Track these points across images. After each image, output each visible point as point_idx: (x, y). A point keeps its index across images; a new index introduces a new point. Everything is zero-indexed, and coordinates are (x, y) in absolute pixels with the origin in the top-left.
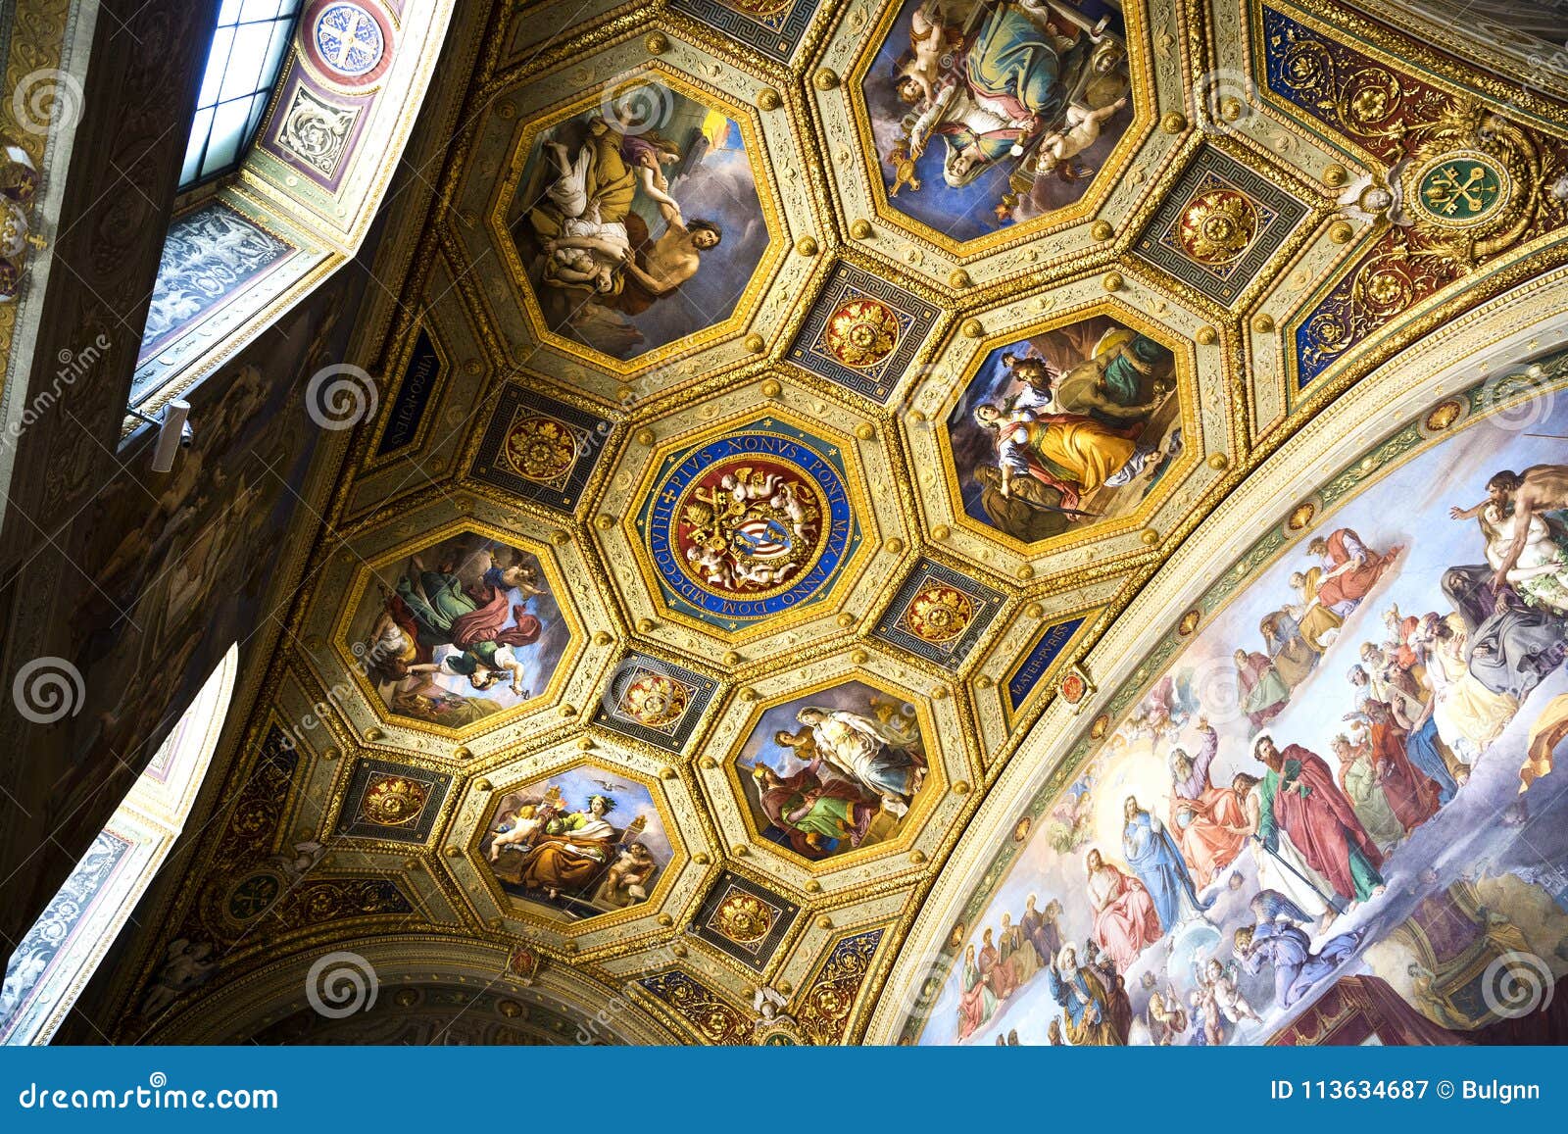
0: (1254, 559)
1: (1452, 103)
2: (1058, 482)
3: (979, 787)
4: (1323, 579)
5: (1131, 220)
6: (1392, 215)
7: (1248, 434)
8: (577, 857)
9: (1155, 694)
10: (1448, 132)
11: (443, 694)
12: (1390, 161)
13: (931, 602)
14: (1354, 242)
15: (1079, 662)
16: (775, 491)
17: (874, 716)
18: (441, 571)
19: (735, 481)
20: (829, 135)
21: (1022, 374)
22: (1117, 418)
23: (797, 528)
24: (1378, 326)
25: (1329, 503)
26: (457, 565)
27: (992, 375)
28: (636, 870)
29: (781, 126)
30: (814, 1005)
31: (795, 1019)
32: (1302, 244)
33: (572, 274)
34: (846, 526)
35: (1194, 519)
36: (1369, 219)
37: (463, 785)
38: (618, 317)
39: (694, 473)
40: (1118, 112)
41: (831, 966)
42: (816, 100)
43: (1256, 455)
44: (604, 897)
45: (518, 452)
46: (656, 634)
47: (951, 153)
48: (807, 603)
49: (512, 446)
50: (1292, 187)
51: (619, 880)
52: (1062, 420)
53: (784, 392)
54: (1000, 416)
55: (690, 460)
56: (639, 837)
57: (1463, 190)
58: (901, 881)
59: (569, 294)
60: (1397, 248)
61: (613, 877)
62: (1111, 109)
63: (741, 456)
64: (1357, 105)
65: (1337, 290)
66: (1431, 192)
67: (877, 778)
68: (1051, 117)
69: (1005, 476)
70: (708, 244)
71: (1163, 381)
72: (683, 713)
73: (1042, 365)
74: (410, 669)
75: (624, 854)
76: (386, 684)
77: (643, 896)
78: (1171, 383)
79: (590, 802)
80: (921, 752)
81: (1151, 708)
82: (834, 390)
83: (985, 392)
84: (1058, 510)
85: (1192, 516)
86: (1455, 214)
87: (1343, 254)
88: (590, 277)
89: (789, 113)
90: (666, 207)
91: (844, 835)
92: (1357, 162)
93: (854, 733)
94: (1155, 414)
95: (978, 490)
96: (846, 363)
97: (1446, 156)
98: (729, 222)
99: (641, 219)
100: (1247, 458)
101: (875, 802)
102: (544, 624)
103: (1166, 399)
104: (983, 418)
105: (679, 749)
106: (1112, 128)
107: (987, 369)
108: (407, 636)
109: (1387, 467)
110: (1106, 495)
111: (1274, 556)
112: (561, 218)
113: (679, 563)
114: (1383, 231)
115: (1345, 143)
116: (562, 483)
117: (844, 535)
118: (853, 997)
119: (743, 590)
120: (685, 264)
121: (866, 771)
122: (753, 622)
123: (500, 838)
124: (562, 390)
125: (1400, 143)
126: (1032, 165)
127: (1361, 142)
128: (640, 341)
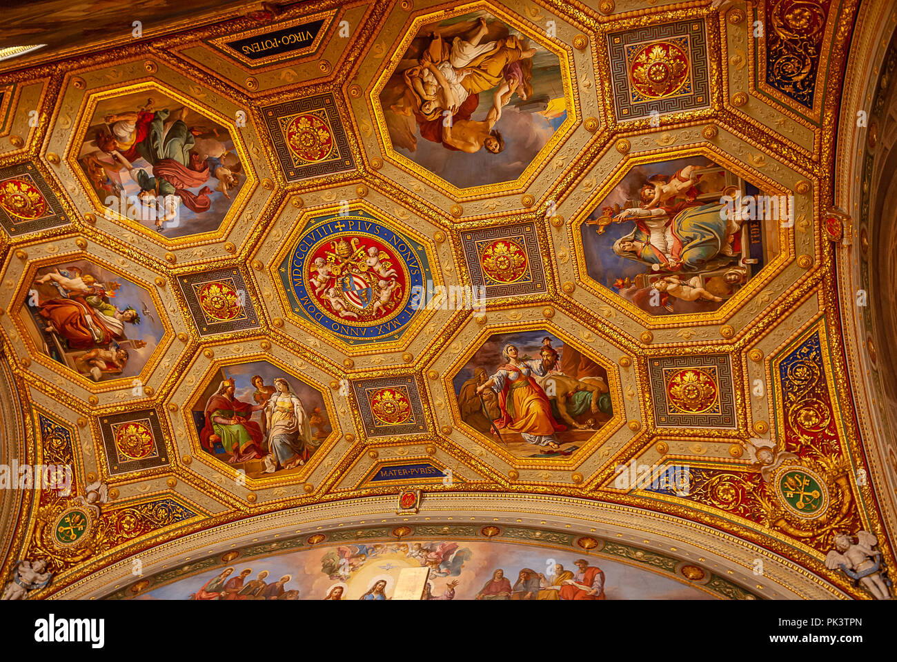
0: (548, 537)
1: (839, 456)
2: (505, 411)
3: (317, 497)
4: (570, 582)
5: (663, 348)
6: (765, 469)
7: (603, 483)
8: (86, 326)
9: (443, 545)
10: (824, 465)
11: (117, 182)
12: (789, 449)
13: (394, 397)
14: (737, 461)
15: (423, 492)
16: (387, 279)
17: (309, 416)
18: (191, 130)
19: (376, 255)
20: (595, 169)
21: (545, 353)
22: (559, 414)
23: (378, 304)
24: (705, 503)
25: (607, 552)
26: (203, 136)
27: (533, 339)
28: (110, 363)
29: (583, 141)
30: (119, 517)
31: (101, 514)
32: (717, 437)
33: (419, 86)
34: (398, 326)
35: (540, 489)
36: (753, 460)
37: (71, 232)
38: (415, 129)
39: (363, 229)
40: (713, 301)
41: (150, 507)
42: (609, 149)
43: (595, 494)
44: (75, 358)
45: (298, 127)
46: (258, 274)
47: (630, 236)
48: (341, 338)
49: (298, 121)
50: (740, 412)
51: (94, 358)
52: (537, 389)
53: (443, 245)
54: (515, 358)
55: (368, 223)
56: (130, 350)
57: (803, 494)
58: (232, 501)
59: (407, 91)
60: (750, 483)
61: (93, 354)
62: (711, 296)
63: (391, 248)
64: (804, 412)
65: (707, 471)
66: (790, 480)
67: (277, 442)
68: (685, 272)
69: (487, 384)
70: (491, 149)
71: (595, 422)
72: (226, 320)
73: (557, 359)
74: (115, 152)
75: (113, 350)
76: (93, 144)
77: (97, 378)
78: (597, 426)
79: (127, 309)
80: (309, 454)
81: (435, 550)
82: (463, 269)
83: (521, 342)
84: (490, 422)
85: (541, 487)
86: (789, 499)
87: (727, 460)
88: (426, 98)
89: (592, 141)
90: (495, 111)
91: (231, 452)
92: (776, 433)
93: (291, 413)
94: (575, 430)
95: (469, 376)
96: (482, 265)
97: (813, 473)
98: (511, 151)
99: (478, 103)
100: (591, 491)
101: (263, 453)
102: (211, 210)
103: (588, 430)
104: (508, 351)
105: (204, 333)
106: (702, 304)
107: (534, 335)
108: (134, 137)
109: (647, 566)
110: (517, 438)
111: (558, 546)
112: (446, 58)
113: (308, 258)
114: (752, 471)
115: (781, 420)
116: (299, 164)
117: (393, 329)
118: (143, 532)
119: (321, 301)
120: (472, 145)
121: (276, 434)
122: (308, 319)
123: (57, 276)
124: (352, 127)
125: (801, 447)
126: (654, 280)
127: (787, 428)
128: (412, 150)
